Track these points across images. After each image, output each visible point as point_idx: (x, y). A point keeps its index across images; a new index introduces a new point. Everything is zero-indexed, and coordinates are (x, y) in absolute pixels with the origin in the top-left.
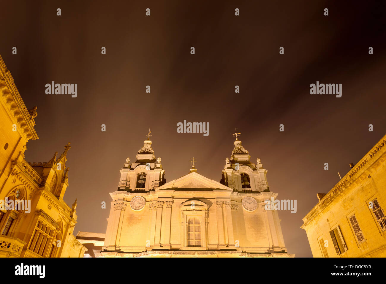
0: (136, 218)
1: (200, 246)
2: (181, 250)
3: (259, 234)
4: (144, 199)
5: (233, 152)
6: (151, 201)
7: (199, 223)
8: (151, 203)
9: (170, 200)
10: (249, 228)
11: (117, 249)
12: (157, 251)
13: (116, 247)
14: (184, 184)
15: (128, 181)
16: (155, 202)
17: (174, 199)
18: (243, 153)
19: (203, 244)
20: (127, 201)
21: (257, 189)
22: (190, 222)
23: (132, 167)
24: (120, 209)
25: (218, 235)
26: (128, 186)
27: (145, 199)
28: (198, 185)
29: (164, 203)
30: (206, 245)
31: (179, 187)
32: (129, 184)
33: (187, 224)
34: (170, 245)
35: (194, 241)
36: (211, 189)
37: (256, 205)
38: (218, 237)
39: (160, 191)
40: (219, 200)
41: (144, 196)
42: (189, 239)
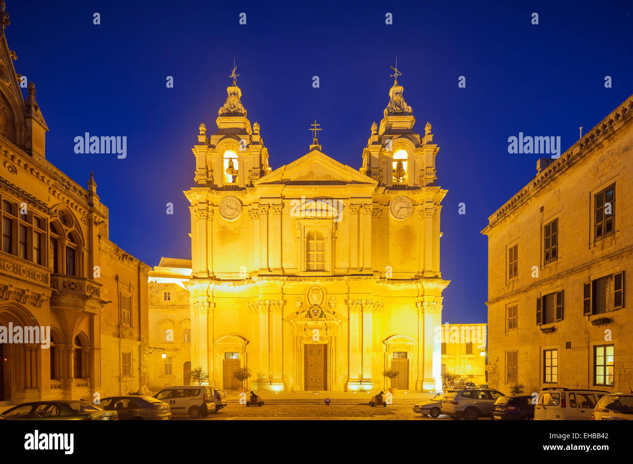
0: (230, 231)
1: (324, 271)
2: (297, 276)
3: (408, 254)
4: (238, 202)
5: (386, 111)
6: (250, 205)
7: (323, 239)
8: (250, 208)
9: (279, 201)
10: (394, 245)
11: (210, 275)
12: (264, 277)
13: (209, 274)
14: (299, 174)
15: (209, 169)
16: (256, 206)
17: (284, 201)
18: (403, 113)
19: (328, 267)
20: (213, 205)
21: (416, 183)
22: (309, 237)
23: (212, 143)
24: (205, 218)
25: (350, 255)
26: (211, 179)
27: (241, 202)
28: (322, 176)
29: (270, 207)
30: (332, 269)
31: (291, 180)
32: (212, 176)
33: (306, 239)
34: (282, 269)
35: (315, 263)
36: (343, 183)
37: (411, 210)
38: (350, 257)
39: (262, 187)
40: (355, 201)
41: (238, 197)
42: (308, 261)
